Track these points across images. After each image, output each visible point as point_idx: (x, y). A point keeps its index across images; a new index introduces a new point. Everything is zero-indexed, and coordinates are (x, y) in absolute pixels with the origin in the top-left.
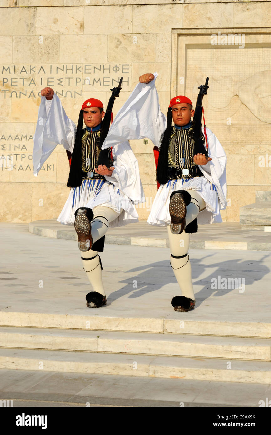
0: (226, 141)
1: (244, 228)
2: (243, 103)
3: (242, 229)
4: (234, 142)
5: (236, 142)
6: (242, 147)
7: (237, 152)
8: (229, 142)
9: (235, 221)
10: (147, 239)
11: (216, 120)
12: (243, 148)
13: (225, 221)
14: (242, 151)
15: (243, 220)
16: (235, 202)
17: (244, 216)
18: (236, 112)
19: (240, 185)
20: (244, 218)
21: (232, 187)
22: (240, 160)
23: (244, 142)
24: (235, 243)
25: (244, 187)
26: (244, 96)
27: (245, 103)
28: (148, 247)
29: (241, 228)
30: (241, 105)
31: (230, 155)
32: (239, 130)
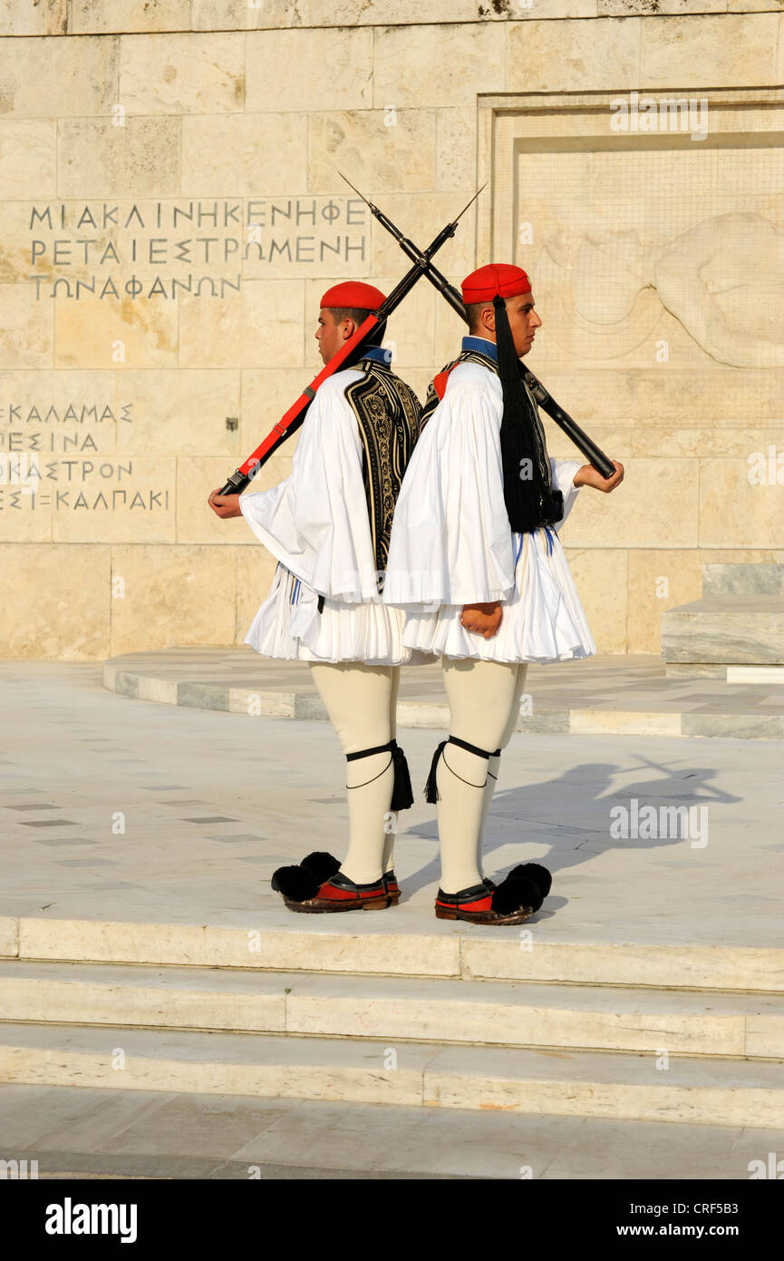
0: (623, 421)
1: (672, 673)
2: (666, 309)
3: (668, 676)
4: (646, 421)
5: (650, 421)
6: (667, 437)
7: (652, 452)
8: (632, 421)
9: (648, 653)
10: (416, 706)
11: (596, 359)
12: (667, 440)
13: (623, 652)
14: (666, 449)
15: (668, 649)
16: (649, 596)
17: (672, 637)
18: (650, 334)
19: (660, 546)
20: (672, 644)
21: (641, 552)
22: (660, 475)
23: (671, 421)
24: (649, 717)
25: (671, 553)
26: (668, 288)
27: (672, 310)
28: (418, 728)
29: (664, 673)
30: (662, 315)
31: (635, 460)
32: (659, 386)
